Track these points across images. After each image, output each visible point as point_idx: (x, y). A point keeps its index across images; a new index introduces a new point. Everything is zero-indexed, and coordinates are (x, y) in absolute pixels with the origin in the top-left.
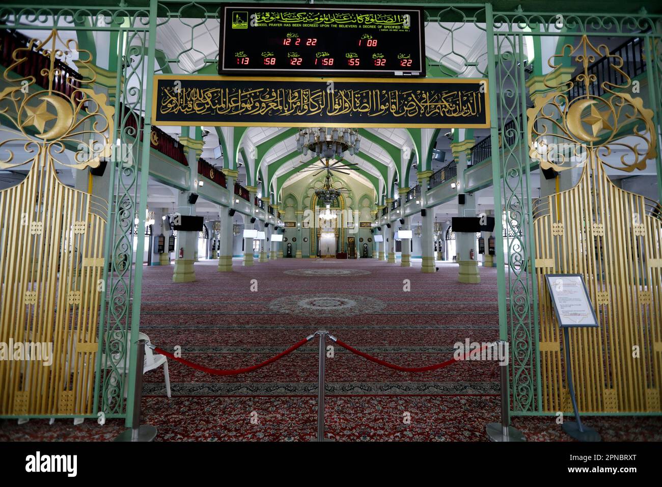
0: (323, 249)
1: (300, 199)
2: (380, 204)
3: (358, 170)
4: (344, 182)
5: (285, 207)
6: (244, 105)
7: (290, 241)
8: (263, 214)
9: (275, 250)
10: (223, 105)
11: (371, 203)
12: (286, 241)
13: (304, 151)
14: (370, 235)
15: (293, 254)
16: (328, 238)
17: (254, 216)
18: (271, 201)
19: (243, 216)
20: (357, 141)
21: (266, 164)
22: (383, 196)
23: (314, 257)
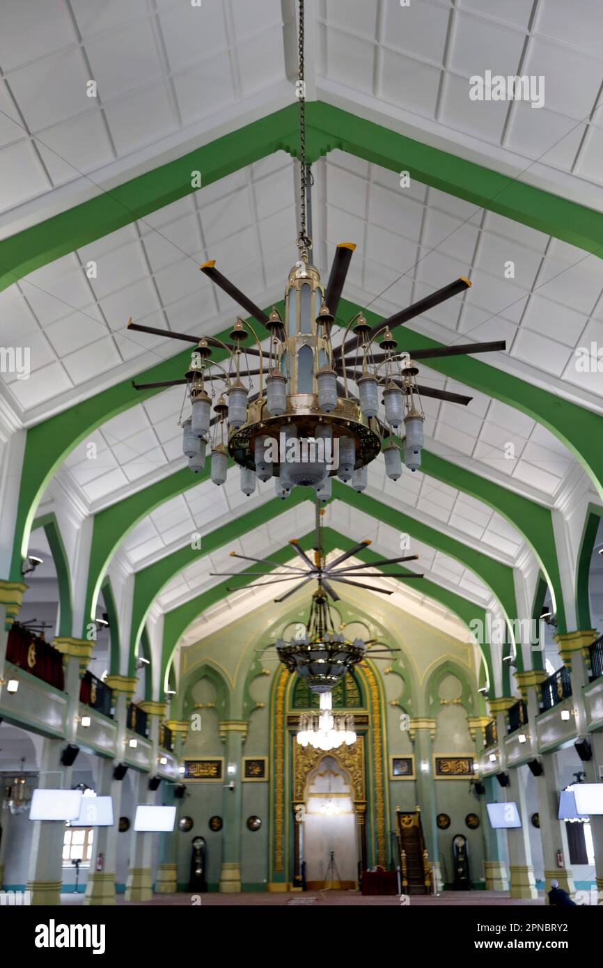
0: (313, 858)
1: (235, 679)
2: (499, 693)
3: (415, 580)
4: (375, 622)
5: (190, 707)
7: (202, 829)
8: (110, 734)
9: (146, 864)
11: (468, 691)
12: (187, 829)
13: (215, 469)
14: (471, 805)
15: (210, 879)
16: (330, 815)
17: (73, 740)
19: (37, 741)
20: (411, 419)
21: (128, 570)
22: (506, 665)
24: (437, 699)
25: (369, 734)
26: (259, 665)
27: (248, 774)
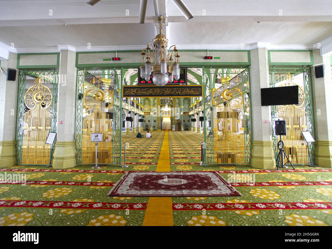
0: (164, 126)
6: (144, 92)
7: (147, 122)
10: (139, 93)
12: (145, 122)
14: (189, 119)
15: (149, 129)
16: (167, 120)
18: (137, 102)
19: (125, 110)
23: (159, 130)
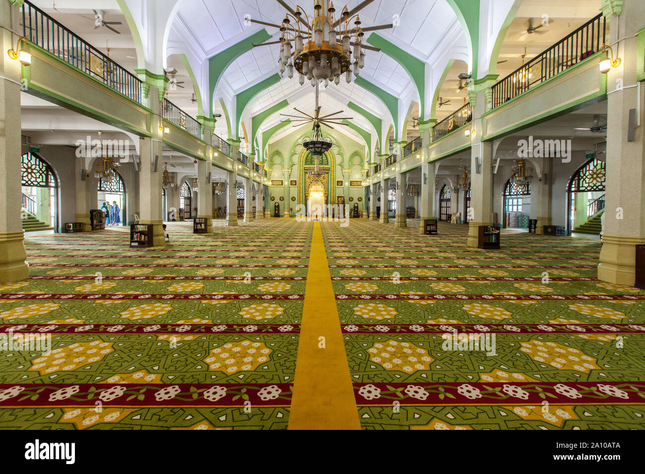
1: (287, 156)
2: (372, 161)
8: (247, 172)
11: (362, 161)
12: (273, 200)
15: (281, 214)
24: (352, 163)
25: (330, 174)
26: (295, 151)
27: (291, 185)
